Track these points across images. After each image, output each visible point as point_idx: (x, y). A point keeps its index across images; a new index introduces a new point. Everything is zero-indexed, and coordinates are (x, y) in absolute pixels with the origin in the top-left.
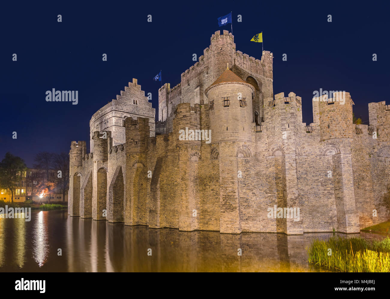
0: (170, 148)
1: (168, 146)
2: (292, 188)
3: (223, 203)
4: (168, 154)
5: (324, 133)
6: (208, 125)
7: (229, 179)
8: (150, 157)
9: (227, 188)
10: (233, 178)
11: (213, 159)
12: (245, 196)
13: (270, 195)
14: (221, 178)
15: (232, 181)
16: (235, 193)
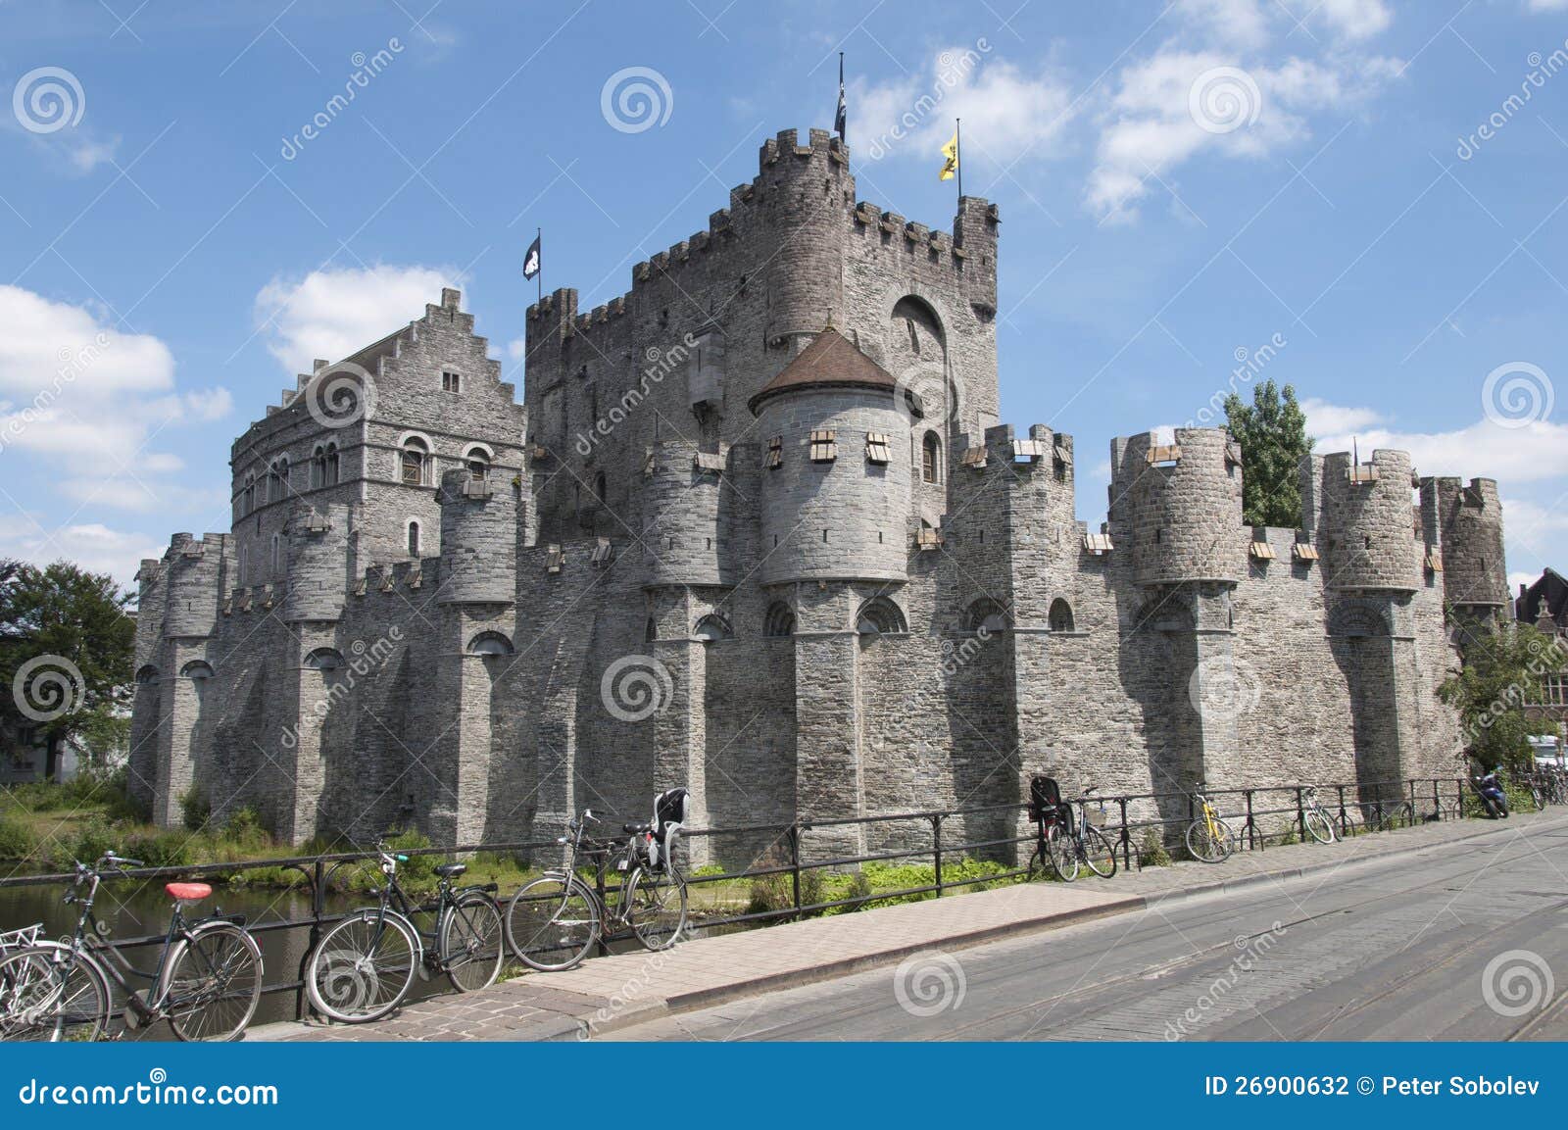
0: (616, 588)
1: (610, 581)
2: (1035, 738)
3: (807, 789)
4: (610, 610)
5: (1143, 556)
6: (759, 518)
7: (829, 704)
8: (538, 618)
9: (822, 738)
10: (841, 703)
11: (772, 635)
12: (882, 766)
13: (964, 761)
14: (800, 701)
15: (837, 712)
16: (848, 752)
